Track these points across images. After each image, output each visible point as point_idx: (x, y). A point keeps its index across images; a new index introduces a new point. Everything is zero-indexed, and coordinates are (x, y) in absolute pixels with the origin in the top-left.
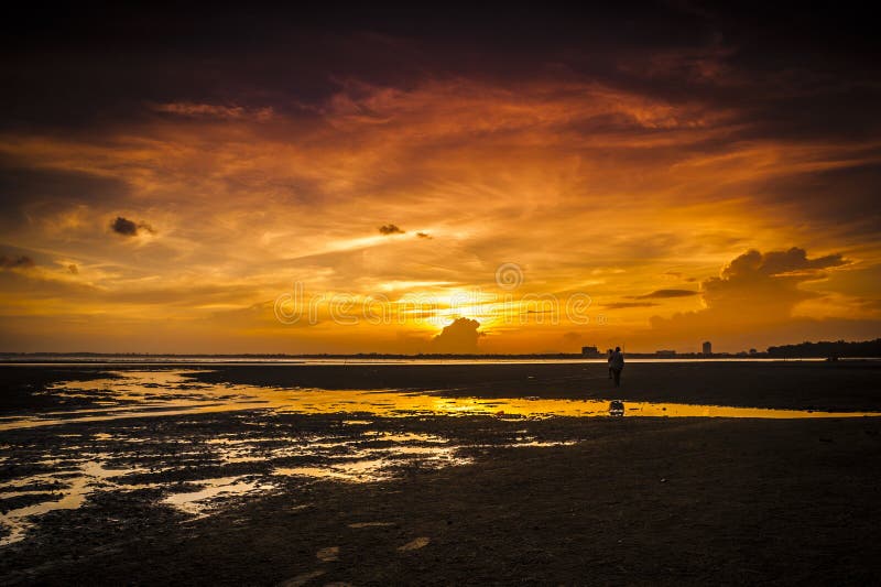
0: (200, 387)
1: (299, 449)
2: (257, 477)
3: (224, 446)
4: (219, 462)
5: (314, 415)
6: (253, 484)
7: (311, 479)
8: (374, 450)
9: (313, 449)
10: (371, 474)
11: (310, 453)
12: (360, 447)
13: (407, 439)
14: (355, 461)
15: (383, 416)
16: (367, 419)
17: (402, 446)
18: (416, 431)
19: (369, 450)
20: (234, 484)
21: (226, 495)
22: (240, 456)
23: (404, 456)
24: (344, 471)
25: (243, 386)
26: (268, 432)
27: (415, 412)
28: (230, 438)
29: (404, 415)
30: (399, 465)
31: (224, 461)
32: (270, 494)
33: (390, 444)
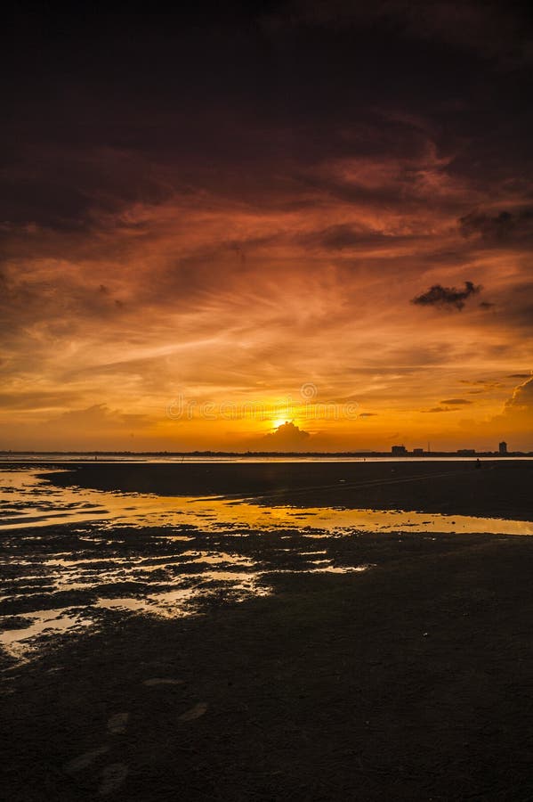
0: (51, 492)
1: (122, 574)
2: (81, 610)
3: (58, 569)
4: (51, 590)
5: (144, 528)
6: (75, 619)
7: (127, 613)
8: (187, 576)
9: (135, 574)
10: (179, 607)
11: (131, 579)
12: (177, 571)
13: (220, 560)
14: (169, 589)
15: (204, 530)
16: (188, 534)
17: (214, 570)
18: (230, 551)
19: (183, 576)
20: (58, 618)
21: (49, 633)
22: (70, 582)
23: (214, 584)
24: (156, 603)
25: (88, 491)
26: (100, 550)
27: (233, 525)
28: (66, 558)
29: (223, 529)
30: (205, 595)
31: (55, 588)
32: (88, 632)
33: (204, 567)
